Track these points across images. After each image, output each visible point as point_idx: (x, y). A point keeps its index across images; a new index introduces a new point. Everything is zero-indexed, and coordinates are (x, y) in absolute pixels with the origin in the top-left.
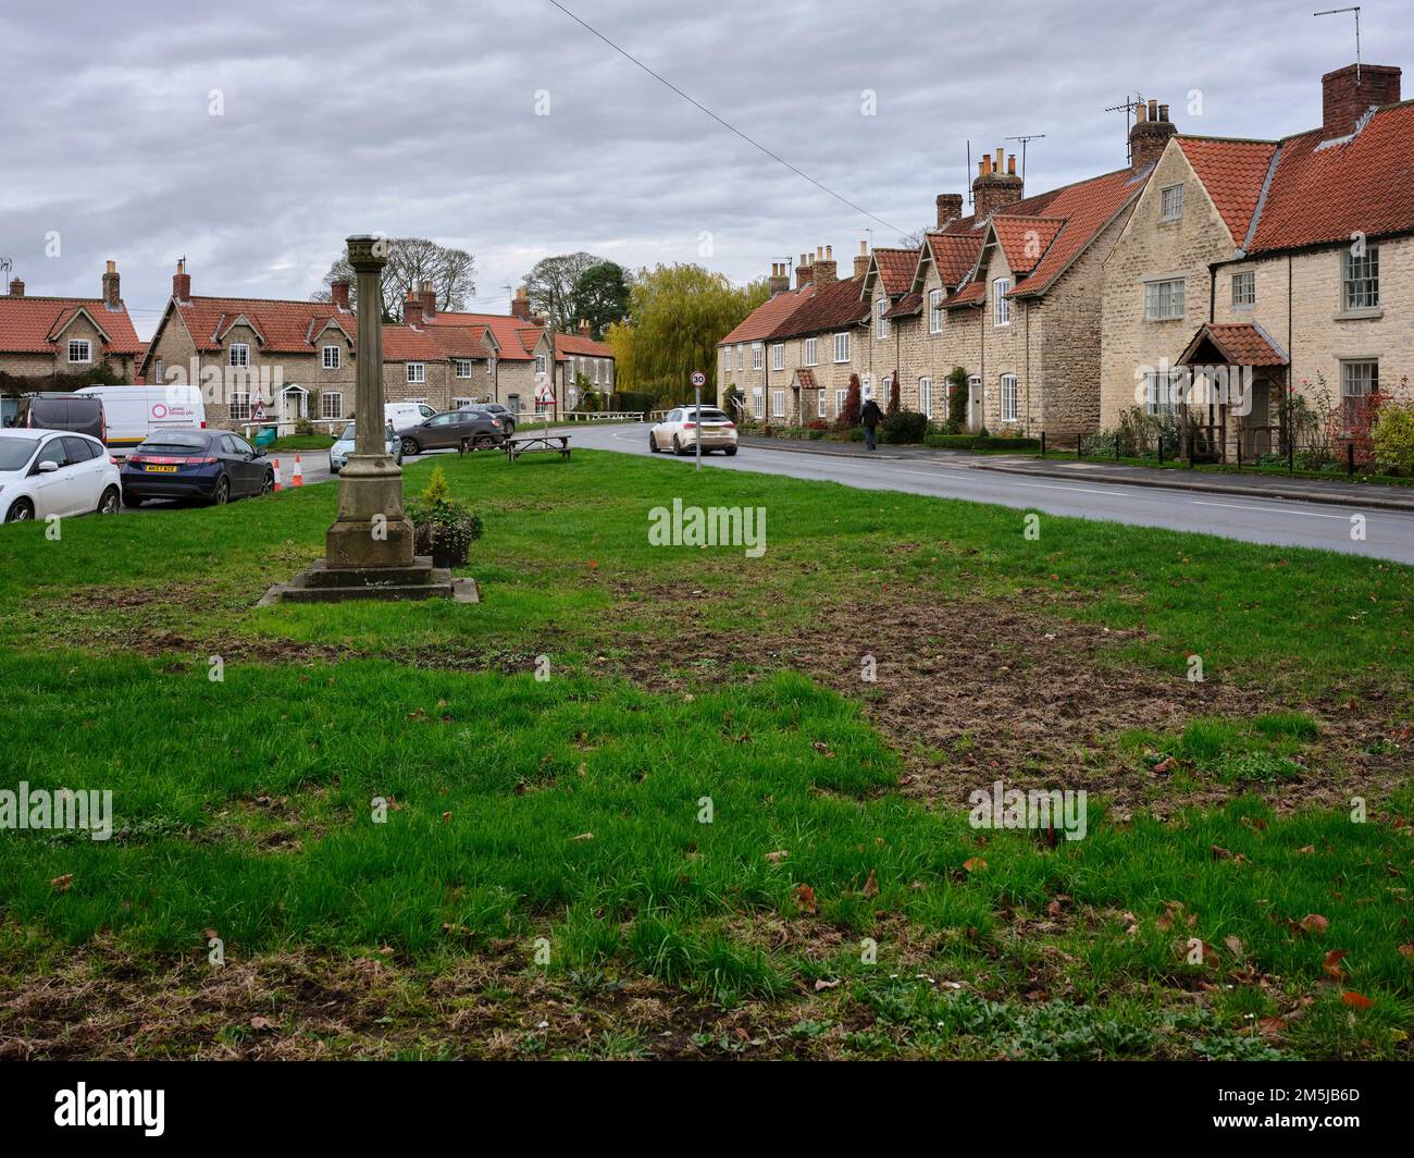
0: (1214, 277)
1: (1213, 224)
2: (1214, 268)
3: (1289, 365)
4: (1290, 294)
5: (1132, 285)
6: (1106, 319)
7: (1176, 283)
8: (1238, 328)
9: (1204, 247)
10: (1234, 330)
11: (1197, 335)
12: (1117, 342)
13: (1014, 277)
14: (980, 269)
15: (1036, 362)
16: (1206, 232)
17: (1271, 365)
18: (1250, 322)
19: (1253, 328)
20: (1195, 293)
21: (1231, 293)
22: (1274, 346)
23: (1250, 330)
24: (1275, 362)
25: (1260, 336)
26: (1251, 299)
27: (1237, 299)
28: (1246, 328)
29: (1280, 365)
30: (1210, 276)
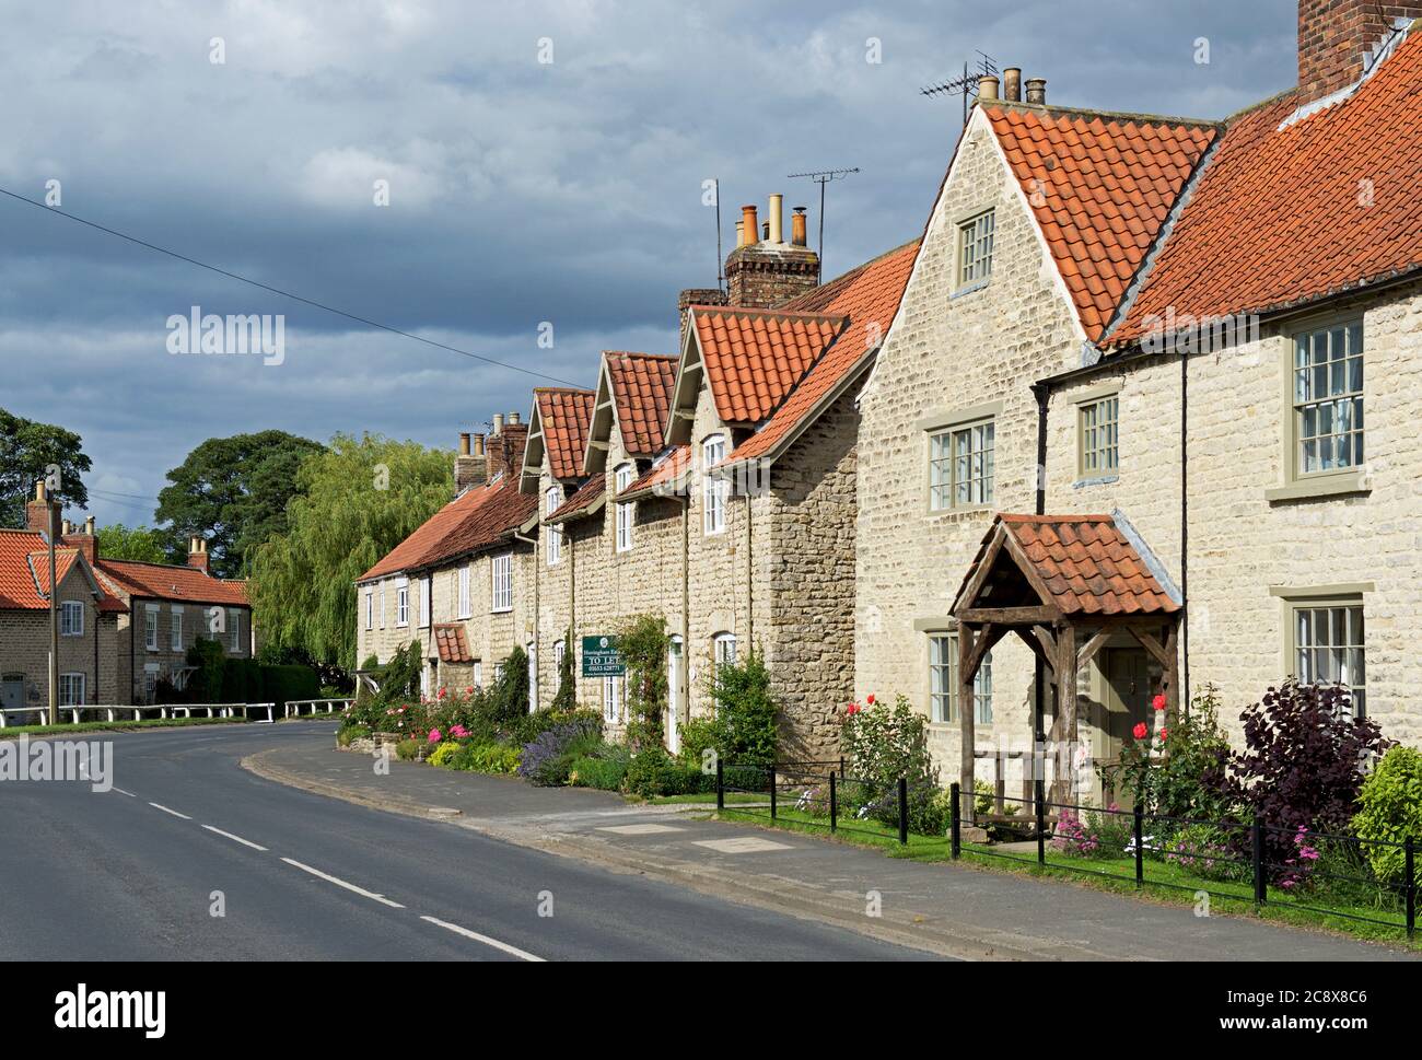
0: (1044, 412)
1: (1045, 293)
2: (1044, 390)
3: (1181, 614)
4: (1184, 444)
5: (905, 438)
6: (864, 513)
7: (980, 428)
8: (1075, 525)
9: (1029, 344)
10: (1065, 530)
11: (986, 541)
12: (882, 563)
13: (727, 431)
14: (678, 418)
15: (764, 608)
16: (1033, 310)
17: (1140, 612)
18: (1109, 512)
19: (1111, 524)
20: (1011, 451)
21: (1075, 446)
22: (1153, 567)
23: (1103, 529)
24: (1150, 604)
25: (1126, 544)
26: (1113, 457)
27: (1087, 460)
28: (1094, 524)
29: (1160, 612)
30: (1036, 408)
